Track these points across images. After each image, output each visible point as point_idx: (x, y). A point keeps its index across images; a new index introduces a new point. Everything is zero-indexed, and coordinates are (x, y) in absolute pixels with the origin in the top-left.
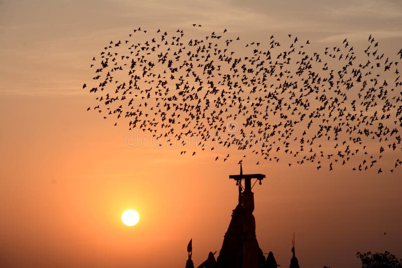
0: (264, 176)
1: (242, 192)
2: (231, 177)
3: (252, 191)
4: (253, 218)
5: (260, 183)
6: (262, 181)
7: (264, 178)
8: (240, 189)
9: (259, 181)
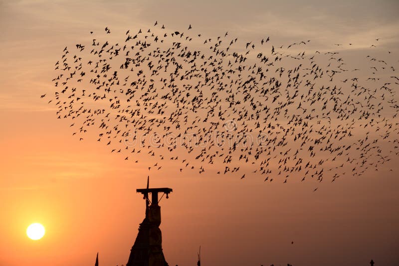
0: (171, 190)
1: (149, 205)
2: (138, 191)
3: (159, 204)
4: (159, 232)
5: (167, 197)
6: (169, 194)
7: (171, 192)
8: (148, 202)
9: (166, 195)
